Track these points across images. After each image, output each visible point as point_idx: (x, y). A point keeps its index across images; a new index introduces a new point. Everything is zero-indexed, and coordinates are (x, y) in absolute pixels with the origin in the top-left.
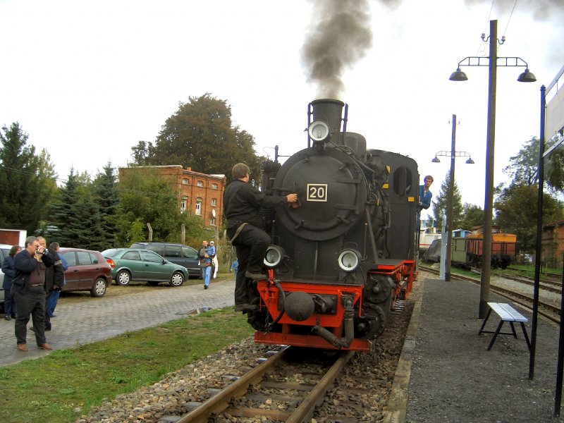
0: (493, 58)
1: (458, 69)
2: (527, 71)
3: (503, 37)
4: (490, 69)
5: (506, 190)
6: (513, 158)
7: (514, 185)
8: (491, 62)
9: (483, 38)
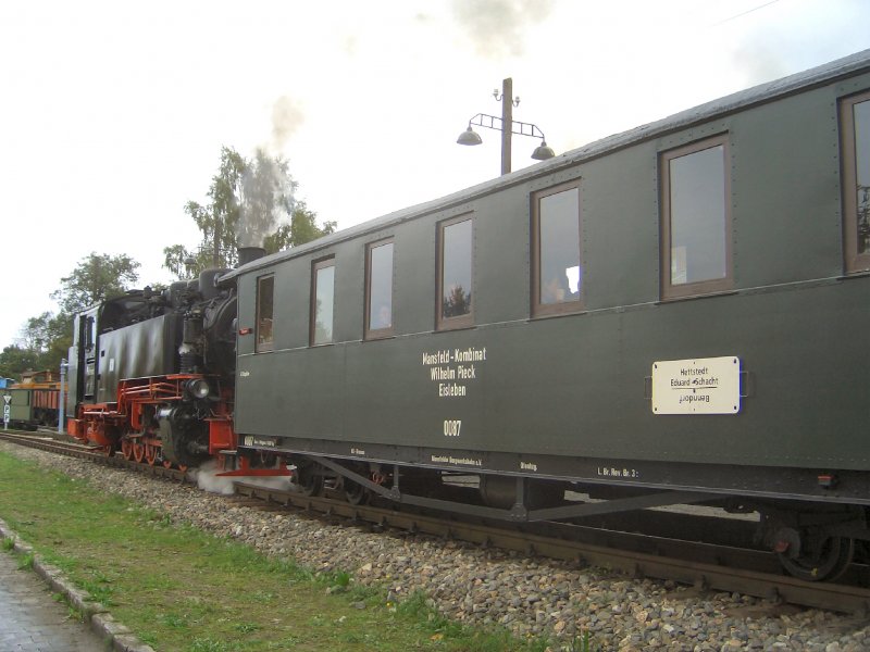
0: (507, 120)
1: (470, 129)
2: (544, 144)
3: (518, 98)
4: (503, 135)
5: (52, 322)
6: (64, 280)
7: (63, 315)
8: (503, 125)
9: (496, 95)
